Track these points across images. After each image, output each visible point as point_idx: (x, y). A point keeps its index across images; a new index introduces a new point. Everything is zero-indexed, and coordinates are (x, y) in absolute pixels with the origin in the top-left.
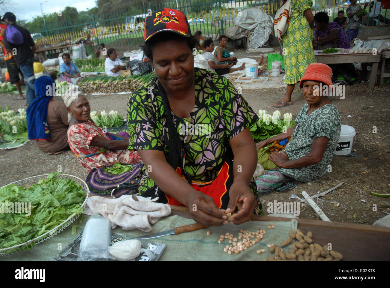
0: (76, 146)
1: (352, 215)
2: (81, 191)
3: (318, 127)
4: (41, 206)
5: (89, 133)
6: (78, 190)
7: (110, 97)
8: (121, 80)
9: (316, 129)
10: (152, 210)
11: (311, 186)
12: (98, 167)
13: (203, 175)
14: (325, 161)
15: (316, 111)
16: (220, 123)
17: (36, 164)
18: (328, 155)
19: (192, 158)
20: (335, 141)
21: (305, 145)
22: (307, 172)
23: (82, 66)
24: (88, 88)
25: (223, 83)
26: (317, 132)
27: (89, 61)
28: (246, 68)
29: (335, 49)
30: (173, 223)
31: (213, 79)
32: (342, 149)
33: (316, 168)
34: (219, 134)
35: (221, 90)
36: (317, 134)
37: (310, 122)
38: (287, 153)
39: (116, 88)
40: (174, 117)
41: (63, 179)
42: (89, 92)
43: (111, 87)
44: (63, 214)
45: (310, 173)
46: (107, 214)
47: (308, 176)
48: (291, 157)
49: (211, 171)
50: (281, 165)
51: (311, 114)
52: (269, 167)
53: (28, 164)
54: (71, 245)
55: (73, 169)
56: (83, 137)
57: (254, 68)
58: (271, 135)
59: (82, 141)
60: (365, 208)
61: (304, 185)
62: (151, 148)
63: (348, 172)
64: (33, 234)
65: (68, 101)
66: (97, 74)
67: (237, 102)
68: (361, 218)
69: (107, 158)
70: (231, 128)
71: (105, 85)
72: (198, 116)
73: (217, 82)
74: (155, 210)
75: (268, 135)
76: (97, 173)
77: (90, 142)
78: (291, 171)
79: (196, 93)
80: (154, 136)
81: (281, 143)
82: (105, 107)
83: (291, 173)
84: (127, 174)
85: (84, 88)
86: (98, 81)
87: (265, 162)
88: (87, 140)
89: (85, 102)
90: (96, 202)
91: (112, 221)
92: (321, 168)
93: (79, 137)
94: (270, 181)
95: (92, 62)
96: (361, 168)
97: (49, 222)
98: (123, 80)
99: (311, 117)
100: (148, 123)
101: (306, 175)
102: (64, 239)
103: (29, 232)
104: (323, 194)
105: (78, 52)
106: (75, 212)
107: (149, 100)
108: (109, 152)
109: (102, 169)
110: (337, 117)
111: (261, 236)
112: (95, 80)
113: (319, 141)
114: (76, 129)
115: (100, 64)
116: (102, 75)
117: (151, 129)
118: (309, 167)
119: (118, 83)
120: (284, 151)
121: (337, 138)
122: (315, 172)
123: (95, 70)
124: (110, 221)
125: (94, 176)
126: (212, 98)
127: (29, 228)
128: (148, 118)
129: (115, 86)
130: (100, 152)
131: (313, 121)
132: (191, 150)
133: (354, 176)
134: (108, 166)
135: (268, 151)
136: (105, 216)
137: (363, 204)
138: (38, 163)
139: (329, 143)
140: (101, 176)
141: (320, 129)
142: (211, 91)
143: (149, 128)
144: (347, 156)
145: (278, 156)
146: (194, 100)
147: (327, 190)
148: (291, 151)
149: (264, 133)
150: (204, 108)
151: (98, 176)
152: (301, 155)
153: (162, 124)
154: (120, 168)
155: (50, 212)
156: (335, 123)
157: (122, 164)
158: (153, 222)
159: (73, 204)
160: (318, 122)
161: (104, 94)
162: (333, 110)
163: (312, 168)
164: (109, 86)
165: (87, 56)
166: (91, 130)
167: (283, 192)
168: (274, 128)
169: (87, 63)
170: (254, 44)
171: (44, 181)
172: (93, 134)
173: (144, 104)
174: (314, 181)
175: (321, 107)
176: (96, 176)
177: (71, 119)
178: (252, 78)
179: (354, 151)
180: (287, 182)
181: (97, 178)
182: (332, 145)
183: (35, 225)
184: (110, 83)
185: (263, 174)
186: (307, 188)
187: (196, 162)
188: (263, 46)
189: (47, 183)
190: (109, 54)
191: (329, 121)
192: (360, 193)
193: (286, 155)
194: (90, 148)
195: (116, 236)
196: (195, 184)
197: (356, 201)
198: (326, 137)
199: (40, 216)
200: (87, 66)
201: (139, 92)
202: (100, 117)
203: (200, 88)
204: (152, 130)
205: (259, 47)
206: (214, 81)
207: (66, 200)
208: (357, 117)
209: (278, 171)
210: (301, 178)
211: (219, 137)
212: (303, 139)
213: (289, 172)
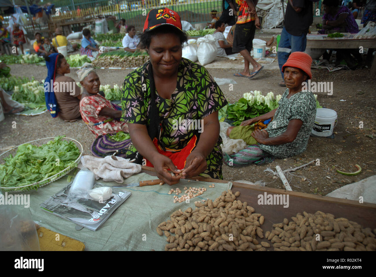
0: (86, 115)
1: (315, 188)
2: (77, 151)
3: (294, 111)
4: (47, 160)
5: (98, 104)
6: (75, 150)
7: (125, 72)
8: (136, 56)
9: (292, 112)
10: (126, 168)
11: (286, 162)
12: (104, 134)
13: (176, 145)
14: (300, 141)
15: (294, 95)
16: (194, 105)
17: (54, 129)
18: (303, 135)
19: (169, 132)
20: (310, 123)
21: (283, 125)
22: (284, 150)
23: (103, 41)
24: (105, 62)
25: (201, 73)
26: (292, 115)
27: (110, 36)
28: (254, 49)
29: (341, 33)
30: (140, 178)
31: (193, 69)
32: (323, 131)
33: (292, 147)
34: (193, 114)
35: (198, 78)
36: (293, 116)
37: (288, 105)
38: (268, 131)
39: (131, 63)
40: (158, 97)
41: (65, 141)
42: (107, 66)
43: (127, 62)
44: (61, 167)
45: (286, 151)
46: (93, 168)
47: (284, 153)
48: (271, 135)
49: (183, 142)
50: (261, 141)
51: (290, 98)
52: (251, 142)
53: (47, 129)
54: (64, 189)
55: (85, 135)
56: (93, 108)
57: (262, 49)
58: (260, 114)
59: (92, 111)
60: (328, 183)
61: (281, 161)
62: (135, 122)
63: (324, 152)
64: (39, 179)
65: (82, 76)
66: (116, 49)
67: (211, 89)
68: (322, 191)
69: (112, 126)
70: (204, 110)
71: (121, 60)
72: (177, 97)
73: (196, 71)
74: (129, 167)
75: (258, 114)
76: (103, 139)
77: (98, 112)
78: (270, 148)
79: (178, 78)
80: (139, 112)
81: (265, 122)
82: (119, 81)
83: (270, 149)
84: (126, 142)
85: (102, 62)
86: (115, 56)
87: (248, 138)
88: (96, 110)
89: (96, 77)
90: (88, 160)
91: (96, 174)
92: (297, 146)
93: (90, 108)
94: (250, 155)
95: (113, 37)
96: (337, 150)
97: (51, 172)
98: (137, 56)
99: (290, 101)
100: (136, 101)
101: (282, 151)
102: (61, 184)
103: (36, 178)
104: (294, 169)
105: (100, 27)
106: (70, 165)
107: (140, 82)
108: (114, 121)
109: (107, 136)
110: (313, 102)
111: (201, 192)
112: (112, 55)
113: (294, 123)
114: (87, 101)
115: (119, 39)
116: (120, 49)
117: (138, 106)
118: (285, 145)
119: (133, 59)
120: (266, 129)
121: (312, 121)
122: (291, 150)
123: (115, 45)
124: (94, 173)
125: (100, 142)
126: (190, 84)
127: (36, 175)
128: (137, 97)
129: (130, 61)
130: (107, 121)
131: (291, 104)
132: (168, 124)
133: (328, 156)
134: (112, 134)
135: (253, 129)
136: (91, 170)
137: (327, 180)
138: (56, 128)
139: (304, 125)
140: (106, 142)
141: (295, 112)
142: (190, 79)
143: (136, 105)
144: (327, 137)
145: (259, 133)
146: (176, 85)
147: (299, 166)
148: (272, 130)
149: (255, 112)
150: (183, 92)
151: (103, 142)
152: (279, 133)
153: (148, 103)
154: (122, 136)
155: (52, 165)
156: (309, 107)
157: (125, 133)
158: (126, 176)
159: (70, 160)
160: (295, 106)
161: (120, 68)
162: (309, 96)
163: (288, 146)
164: (124, 61)
165: (109, 30)
166: (100, 101)
167: (260, 165)
168: (264, 108)
169: (108, 37)
170: (269, 24)
171: (51, 142)
172: (101, 105)
173: (135, 86)
174: (290, 158)
175: (299, 92)
176: (102, 142)
177: (83, 92)
178: (259, 58)
179: (335, 133)
180: (265, 157)
181: (102, 144)
182: (307, 127)
183: (41, 174)
184: (126, 58)
185: (245, 148)
186: (282, 163)
187: (172, 135)
188: (278, 27)
189: (53, 144)
190: (128, 30)
191: (304, 105)
192: (328, 171)
193: (266, 133)
194: (98, 117)
195: (97, 185)
196: (168, 151)
197: (322, 178)
198: (300, 119)
199: (45, 168)
200: (107, 41)
201: (133, 74)
202: (112, 90)
203: (182, 75)
204: (139, 108)
205: (274, 28)
206: (194, 70)
207: (65, 157)
208: (349, 102)
209: (258, 146)
210: (278, 154)
211: (192, 116)
212: (282, 120)
213: (267, 148)
